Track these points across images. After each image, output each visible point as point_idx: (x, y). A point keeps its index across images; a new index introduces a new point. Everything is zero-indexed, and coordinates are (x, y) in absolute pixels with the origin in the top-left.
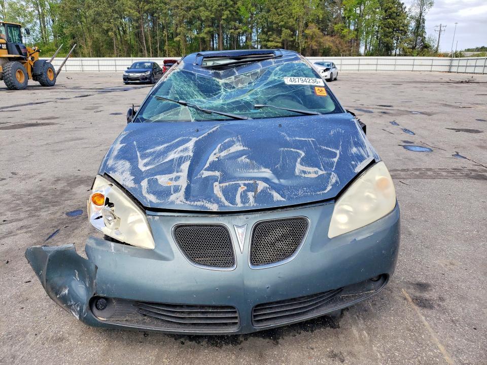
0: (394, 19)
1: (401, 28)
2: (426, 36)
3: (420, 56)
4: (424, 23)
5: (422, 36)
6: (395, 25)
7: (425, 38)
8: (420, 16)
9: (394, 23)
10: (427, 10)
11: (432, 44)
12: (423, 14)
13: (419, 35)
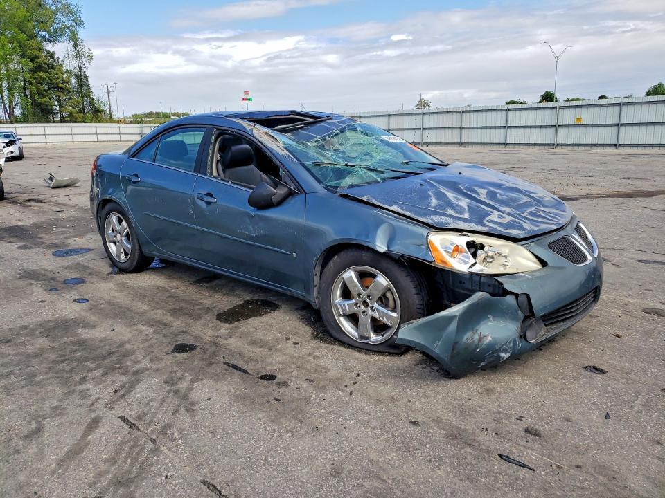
0: (47, 72)
1: (60, 85)
2: (94, 98)
3: (94, 122)
4: (87, 80)
5: (89, 97)
6: (51, 80)
7: (93, 99)
8: (80, 71)
9: (49, 78)
10: (87, 65)
11: (102, 107)
12: (83, 69)
13: (85, 96)
